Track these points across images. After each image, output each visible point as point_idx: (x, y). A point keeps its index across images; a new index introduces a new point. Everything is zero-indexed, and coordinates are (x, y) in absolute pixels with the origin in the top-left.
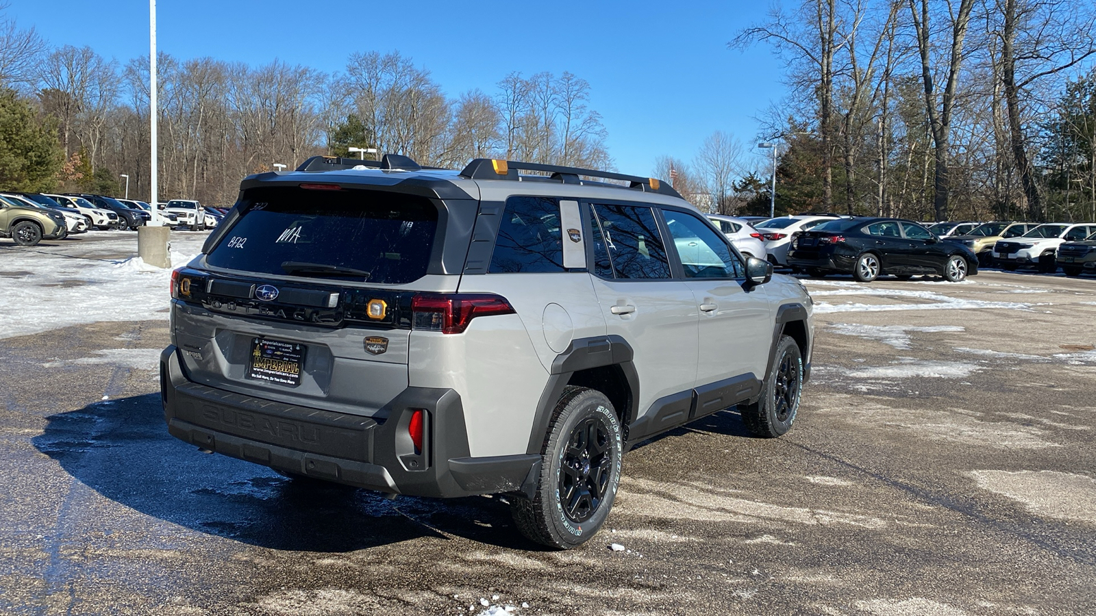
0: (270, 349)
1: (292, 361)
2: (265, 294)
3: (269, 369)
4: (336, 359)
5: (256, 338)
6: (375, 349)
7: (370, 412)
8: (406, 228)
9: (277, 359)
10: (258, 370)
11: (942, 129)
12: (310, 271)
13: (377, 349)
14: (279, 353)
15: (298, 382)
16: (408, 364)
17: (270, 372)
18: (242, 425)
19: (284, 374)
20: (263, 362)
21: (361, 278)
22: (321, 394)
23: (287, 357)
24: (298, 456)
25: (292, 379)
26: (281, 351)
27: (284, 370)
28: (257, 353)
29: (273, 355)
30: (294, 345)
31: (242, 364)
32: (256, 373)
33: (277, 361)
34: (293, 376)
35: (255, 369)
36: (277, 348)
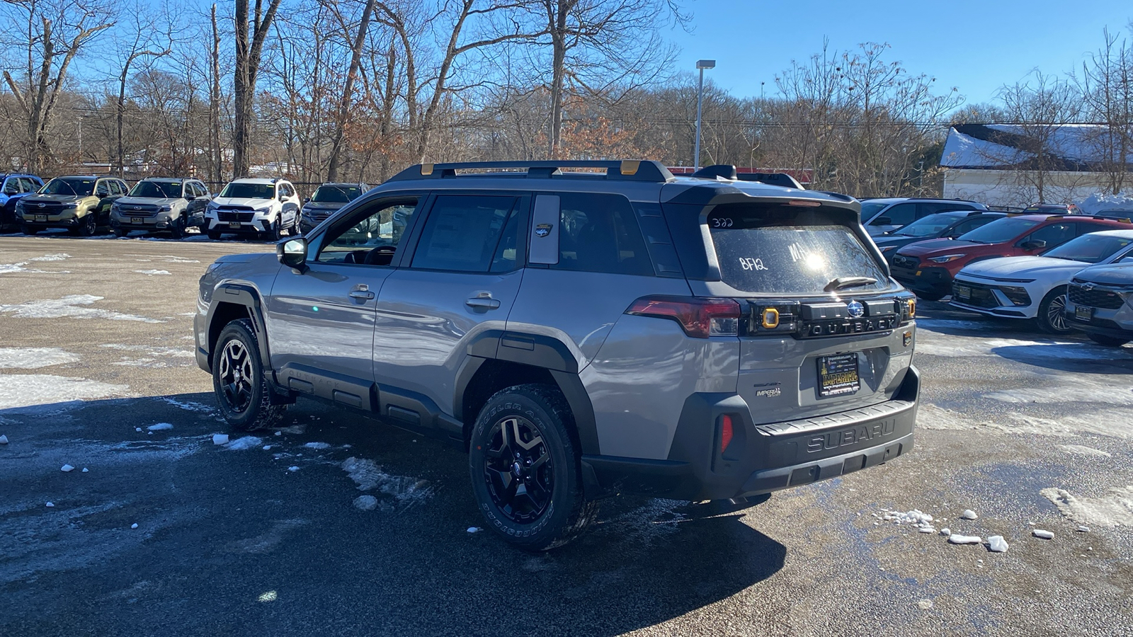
0: (833, 364)
4: (891, 357)
10: (828, 387)
22: (871, 392)
23: (846, 368)
24: (881, 449)
26: (841, 364)
35: (825, 388)
36: (838, 362)
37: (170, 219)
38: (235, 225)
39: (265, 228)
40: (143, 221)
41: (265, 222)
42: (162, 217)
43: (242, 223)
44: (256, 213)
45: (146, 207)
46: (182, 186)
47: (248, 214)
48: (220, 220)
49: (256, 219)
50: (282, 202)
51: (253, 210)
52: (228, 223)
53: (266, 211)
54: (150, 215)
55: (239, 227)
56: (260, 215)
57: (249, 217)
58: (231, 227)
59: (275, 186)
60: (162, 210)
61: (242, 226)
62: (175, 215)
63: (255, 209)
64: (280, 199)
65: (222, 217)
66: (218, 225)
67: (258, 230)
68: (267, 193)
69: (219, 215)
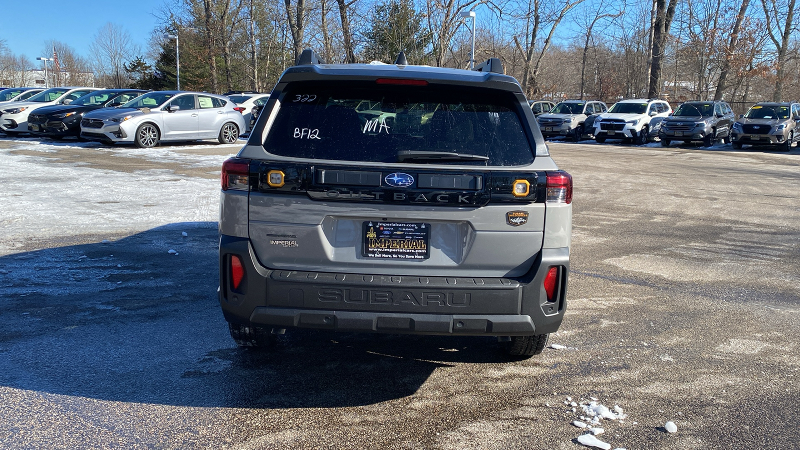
0: (387, 230)
1: (416, 239)
2: (398, 181)
3: (388, 247)
4: (478, 232)
5: (369, 222)
6: (518, 221)
7: (502, 273)
8: (495, 119)
9: (398, 238)
10: (376, 250)
11: (298, 32)
12: (428, 158)
13: (520, 221)
14: (398, 233)
15: (427, 255)
16: (544, 232)
17: (391, 250)
18: (376, 300)
19: (408, 251)
20: (380, 242)
21: (481, 162)
22: (454, 264)
23: (409, 235)
24: (444, 318)
25: (420, 254)
26: (402, 231)
27: (408, 247)
28: (372, 235)
29: (391, 236)
30: (419, 225)
31: (353, 246)
32: (373, 252)
33: (398, 240)
34: (420, 251)
35: (370, 250)
36: (396, 229)
37: (570, 128)
38: (611, 133)
39: (633, 135)
40: (553, 129)
41: (633, 131)
42: (564, 126)
43: (616, 131)
44: (627, 124)
45: (554, 120)
46: (584, 105)
47: (621, 124)
48: (602, 129)
49: (626, 128)
50: (651, 116)
51: (624, 122)
52: (606, 131)
53: (635, 123)
54: (557, 126)
55: (614, 134)
56: (630, 126)
57: (621, 127)
58: (609, 134)
59: (648, 104)
60: (565, 122)
61: (616, 133)
62: (574, 125)
63: (626, 121)
64: (649, 114)
65: (603, 127)
66: (600, 133)
67: (627, 136)
68: (640, 109)
69: (601, 125)
